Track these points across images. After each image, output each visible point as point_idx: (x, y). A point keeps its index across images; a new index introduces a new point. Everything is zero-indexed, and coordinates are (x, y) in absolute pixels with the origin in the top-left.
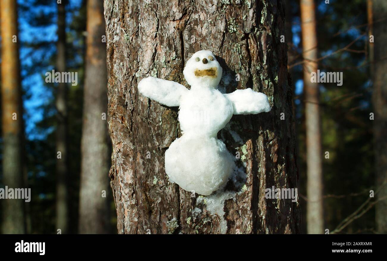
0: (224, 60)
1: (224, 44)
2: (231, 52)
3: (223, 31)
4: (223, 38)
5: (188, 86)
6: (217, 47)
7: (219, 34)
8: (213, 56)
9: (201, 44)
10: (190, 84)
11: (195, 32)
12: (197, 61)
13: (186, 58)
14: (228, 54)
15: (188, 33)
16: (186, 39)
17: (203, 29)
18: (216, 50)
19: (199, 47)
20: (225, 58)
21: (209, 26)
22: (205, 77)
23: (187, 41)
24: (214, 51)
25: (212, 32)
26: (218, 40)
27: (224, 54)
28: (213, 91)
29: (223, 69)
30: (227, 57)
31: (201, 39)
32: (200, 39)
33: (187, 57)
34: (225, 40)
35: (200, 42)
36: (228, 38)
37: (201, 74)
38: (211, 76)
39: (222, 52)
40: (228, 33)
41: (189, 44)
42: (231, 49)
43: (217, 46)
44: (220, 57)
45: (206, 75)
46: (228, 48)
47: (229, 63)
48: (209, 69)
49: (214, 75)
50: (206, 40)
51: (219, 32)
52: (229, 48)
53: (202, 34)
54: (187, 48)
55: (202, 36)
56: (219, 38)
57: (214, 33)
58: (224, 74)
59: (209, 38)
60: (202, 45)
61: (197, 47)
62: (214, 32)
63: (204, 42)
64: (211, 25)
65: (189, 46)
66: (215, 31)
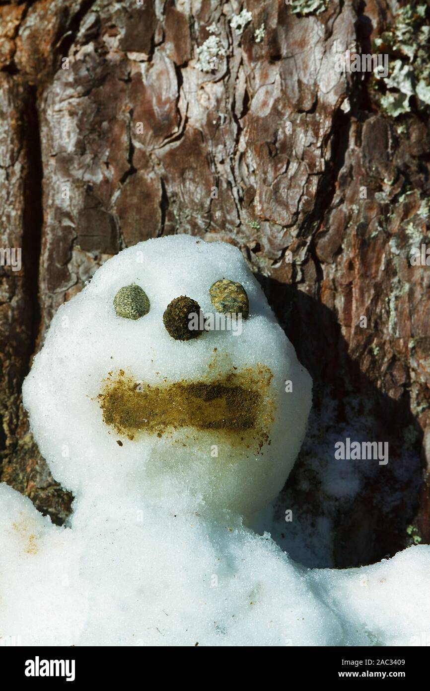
0: (334, 312)
1: (336, 200)
2: (389, 263)
3: (332, 99)
4: (328, 156)
5: (51, 490)
6: (285, 216)
7: (304, 123)
8: (250, 286)
9: (170, 189)
10: (67, 477)
11: (134, 98)
12: (126, 316)
13: (52, 288)
14: (364, 276)
15: (74, 101)
16: (62, 149)
17: (191, 76)
18: (278, 241)
19: (152, 214)
20: (340, 303)
21: (235, 62)
22: (174, 434)
23: (65, 162)
24: (258, 248)
25: (254, 103)
26: (294, 166)
27: (330, 272)
28: (234, 549)
29: (315, 380)
30: (356, 292)
31: (172, 153)
32: (160, 149)
33: (60, 277)
34: (343, 170)
35: (160, 170)
36: (368, 155)
37: (151, 415)
38: (223, 432)
39: (319, 252)
40: (372, 119)
41: (77, 183)
42: (389, 236)
43: (286, 206)
44: (303, 288)
45: (183, 423)
46: (363, 229)
47: (369, 341)
48: (208, 381)
49: (248, 424)
50: (210, 160)
51: (308, 105)
52: (375, 230)
53: (177, 117)
54: (61, 214)
55: (176, 130)
56: (299, 149)
57: (267, 111)
58: (328, 415)
59: (230, 144)
60: (175, 194)
61: (139, 211)
62: (265, 104)
63: (189, 174)
64: (249, 51)
65: (79, 201)
66: (277, 101)
